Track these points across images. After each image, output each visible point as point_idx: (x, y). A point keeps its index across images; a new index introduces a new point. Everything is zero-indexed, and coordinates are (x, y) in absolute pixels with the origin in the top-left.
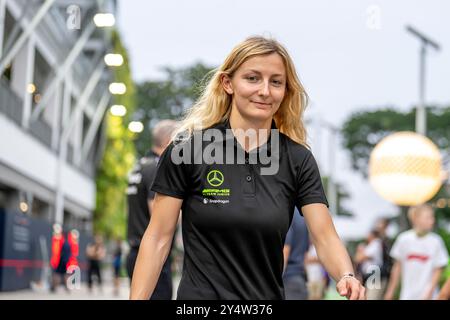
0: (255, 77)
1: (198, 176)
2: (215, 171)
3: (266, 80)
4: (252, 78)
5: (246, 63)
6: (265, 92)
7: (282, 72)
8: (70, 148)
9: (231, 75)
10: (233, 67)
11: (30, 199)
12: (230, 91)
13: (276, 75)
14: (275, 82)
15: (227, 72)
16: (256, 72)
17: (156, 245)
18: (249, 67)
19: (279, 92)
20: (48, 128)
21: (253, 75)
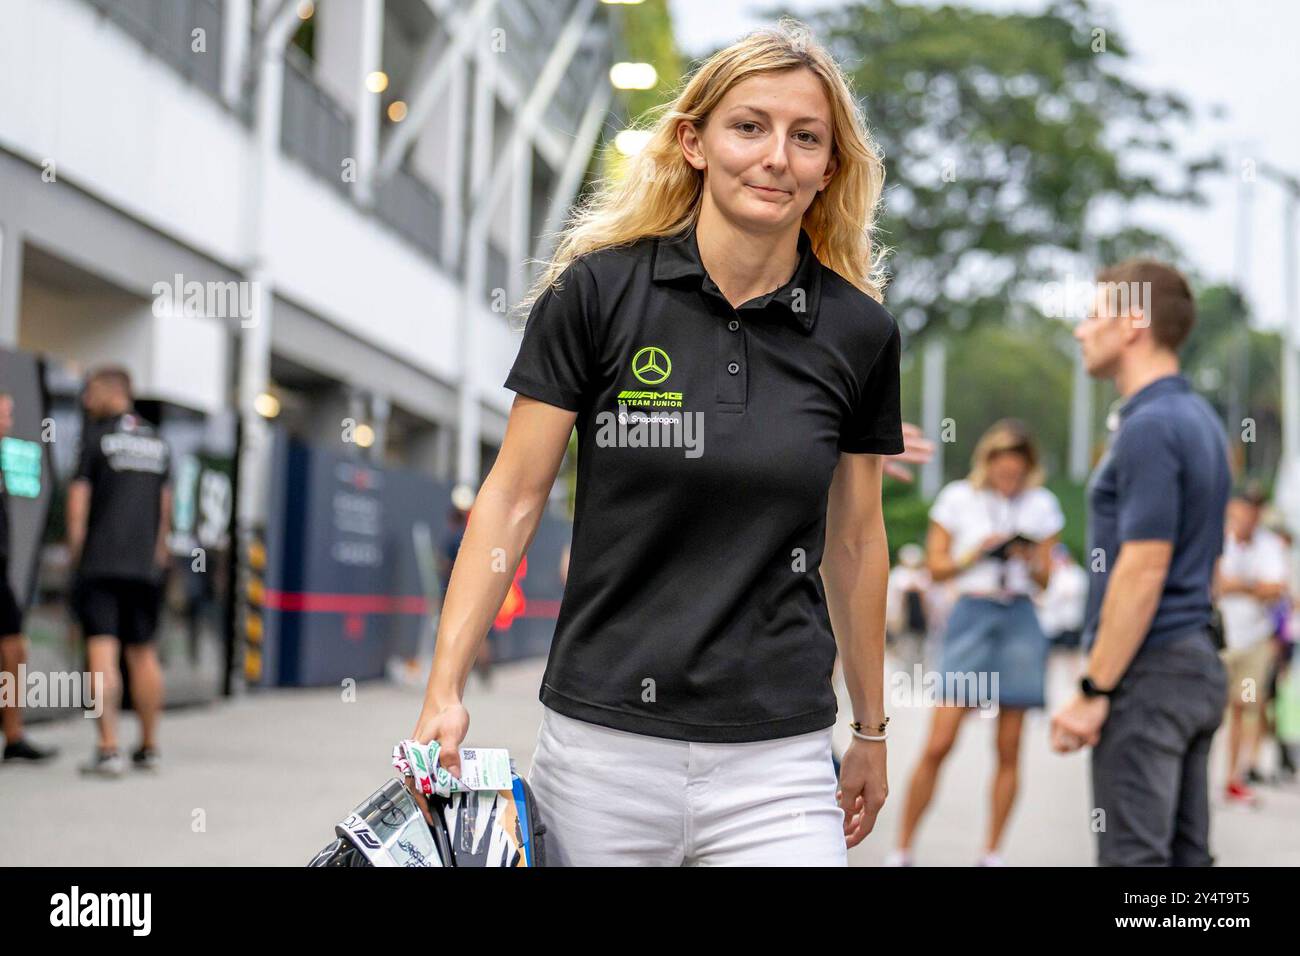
0: (754, 125)
1: (612, 360)
2: (653, 349)
3: (780, 130)
4: (748, 127)
5: (735, 92)
6: (778, 158)
7: (820, 114)
8: (496, 257)
9: (700, 124)
10: (706, 101)
11: (380, 409)
12: (698, 162)
13: (806, 120)
14: (804, 136)
15: (691, 116)
16: (759, 112)
17: (508, 514)
18: (742, 101)
19: (812, 162)
20: (428, 197)
21: (752, 118)
